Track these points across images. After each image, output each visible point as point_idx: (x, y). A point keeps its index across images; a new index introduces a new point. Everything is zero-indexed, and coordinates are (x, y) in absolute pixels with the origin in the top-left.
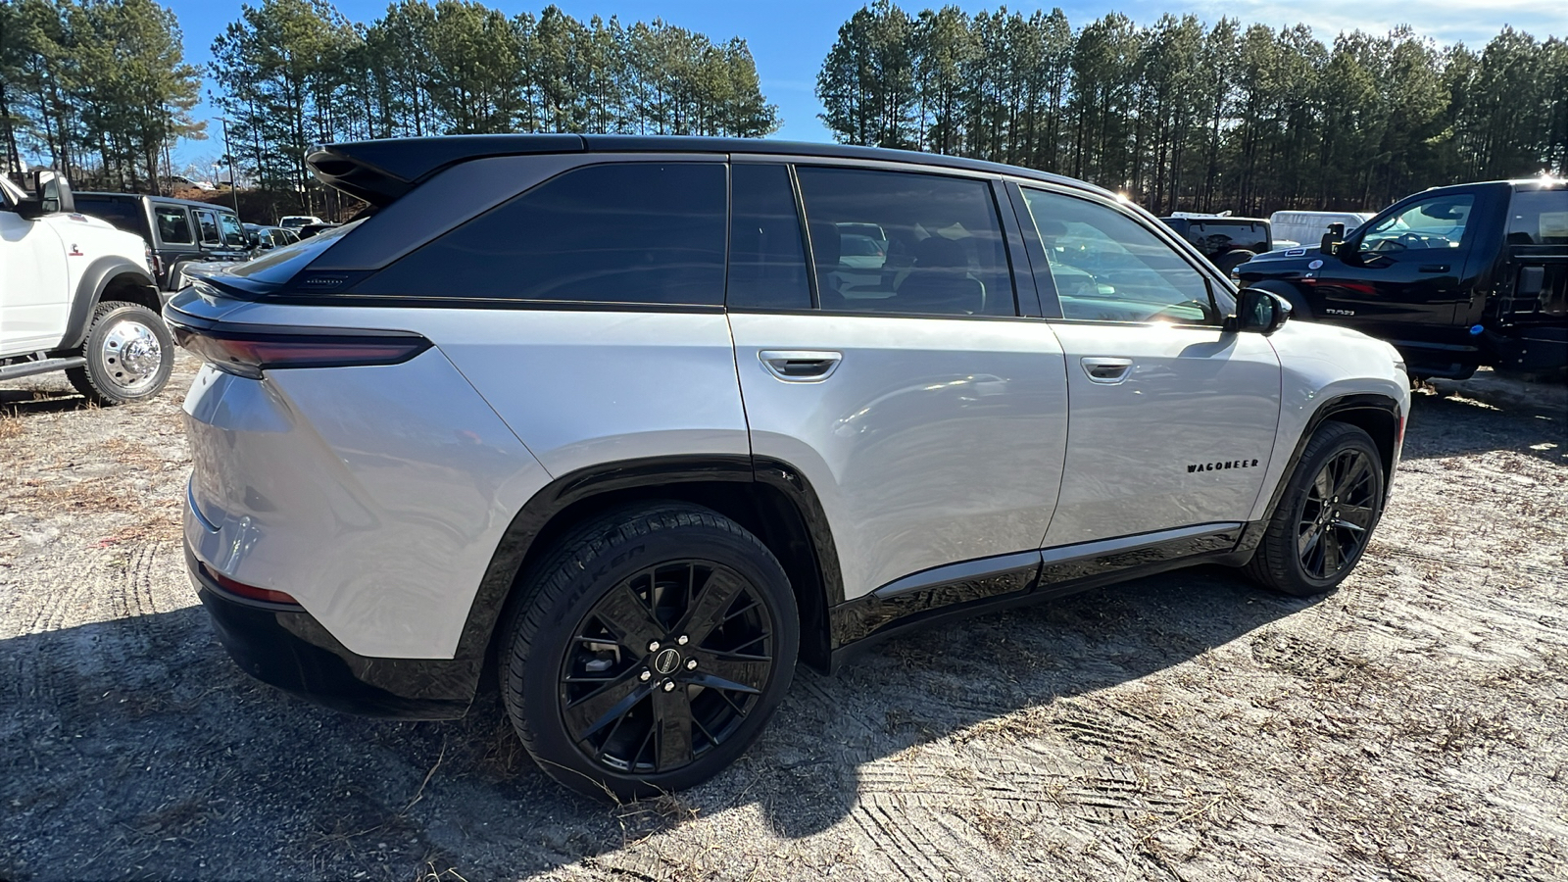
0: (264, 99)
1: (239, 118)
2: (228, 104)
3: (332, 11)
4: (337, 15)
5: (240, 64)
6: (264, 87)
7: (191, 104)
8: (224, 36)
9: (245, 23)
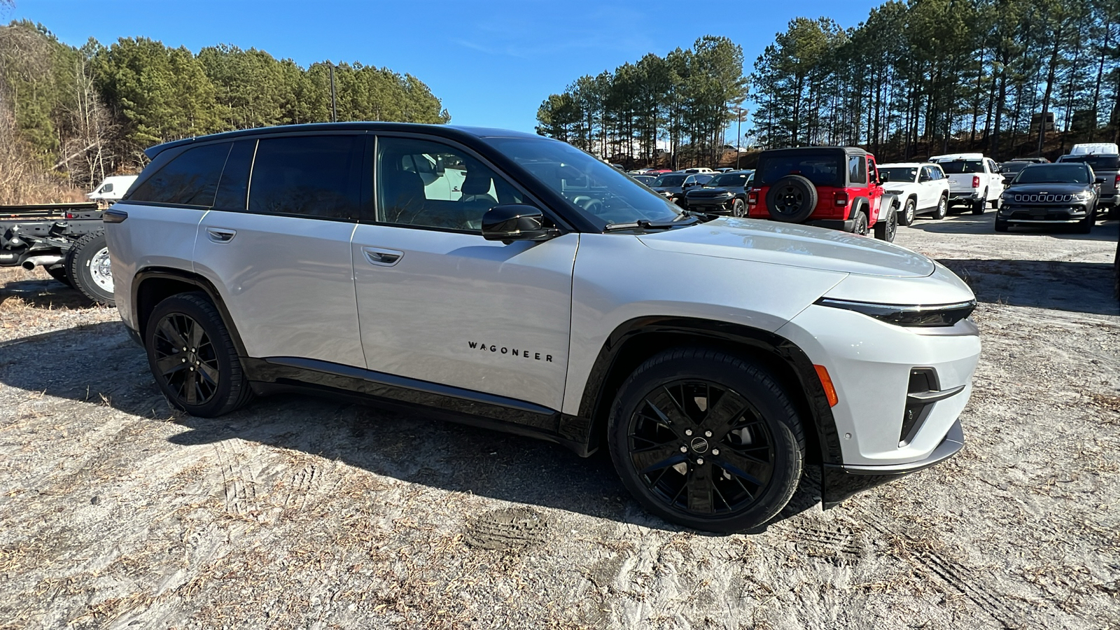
0: (778, 91)
1: (763, 106)
2: (757, 98)
3: (832, 24)
4: (834, 25)
5: (769, 71)
6: (781, 83)
7: (741, 101)
8: (763, 56)
9: (776, 44)
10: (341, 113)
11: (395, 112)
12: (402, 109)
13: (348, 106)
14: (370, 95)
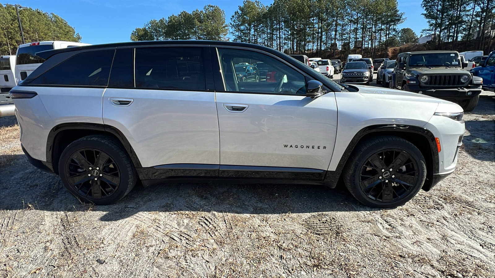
0: (242, 31)
1: (236, 37)
2: (233, 33)
3: (260, 3)
4: (261, 4)
5: (237, 22)
6: (242, 27)
7: (226, 34)
8: (234, 15)
9: (239, 11)
10: (12, 33)
11: (47, 34)
12: (52, 32)
13: (16, 29)
14: (31, 24)
